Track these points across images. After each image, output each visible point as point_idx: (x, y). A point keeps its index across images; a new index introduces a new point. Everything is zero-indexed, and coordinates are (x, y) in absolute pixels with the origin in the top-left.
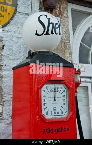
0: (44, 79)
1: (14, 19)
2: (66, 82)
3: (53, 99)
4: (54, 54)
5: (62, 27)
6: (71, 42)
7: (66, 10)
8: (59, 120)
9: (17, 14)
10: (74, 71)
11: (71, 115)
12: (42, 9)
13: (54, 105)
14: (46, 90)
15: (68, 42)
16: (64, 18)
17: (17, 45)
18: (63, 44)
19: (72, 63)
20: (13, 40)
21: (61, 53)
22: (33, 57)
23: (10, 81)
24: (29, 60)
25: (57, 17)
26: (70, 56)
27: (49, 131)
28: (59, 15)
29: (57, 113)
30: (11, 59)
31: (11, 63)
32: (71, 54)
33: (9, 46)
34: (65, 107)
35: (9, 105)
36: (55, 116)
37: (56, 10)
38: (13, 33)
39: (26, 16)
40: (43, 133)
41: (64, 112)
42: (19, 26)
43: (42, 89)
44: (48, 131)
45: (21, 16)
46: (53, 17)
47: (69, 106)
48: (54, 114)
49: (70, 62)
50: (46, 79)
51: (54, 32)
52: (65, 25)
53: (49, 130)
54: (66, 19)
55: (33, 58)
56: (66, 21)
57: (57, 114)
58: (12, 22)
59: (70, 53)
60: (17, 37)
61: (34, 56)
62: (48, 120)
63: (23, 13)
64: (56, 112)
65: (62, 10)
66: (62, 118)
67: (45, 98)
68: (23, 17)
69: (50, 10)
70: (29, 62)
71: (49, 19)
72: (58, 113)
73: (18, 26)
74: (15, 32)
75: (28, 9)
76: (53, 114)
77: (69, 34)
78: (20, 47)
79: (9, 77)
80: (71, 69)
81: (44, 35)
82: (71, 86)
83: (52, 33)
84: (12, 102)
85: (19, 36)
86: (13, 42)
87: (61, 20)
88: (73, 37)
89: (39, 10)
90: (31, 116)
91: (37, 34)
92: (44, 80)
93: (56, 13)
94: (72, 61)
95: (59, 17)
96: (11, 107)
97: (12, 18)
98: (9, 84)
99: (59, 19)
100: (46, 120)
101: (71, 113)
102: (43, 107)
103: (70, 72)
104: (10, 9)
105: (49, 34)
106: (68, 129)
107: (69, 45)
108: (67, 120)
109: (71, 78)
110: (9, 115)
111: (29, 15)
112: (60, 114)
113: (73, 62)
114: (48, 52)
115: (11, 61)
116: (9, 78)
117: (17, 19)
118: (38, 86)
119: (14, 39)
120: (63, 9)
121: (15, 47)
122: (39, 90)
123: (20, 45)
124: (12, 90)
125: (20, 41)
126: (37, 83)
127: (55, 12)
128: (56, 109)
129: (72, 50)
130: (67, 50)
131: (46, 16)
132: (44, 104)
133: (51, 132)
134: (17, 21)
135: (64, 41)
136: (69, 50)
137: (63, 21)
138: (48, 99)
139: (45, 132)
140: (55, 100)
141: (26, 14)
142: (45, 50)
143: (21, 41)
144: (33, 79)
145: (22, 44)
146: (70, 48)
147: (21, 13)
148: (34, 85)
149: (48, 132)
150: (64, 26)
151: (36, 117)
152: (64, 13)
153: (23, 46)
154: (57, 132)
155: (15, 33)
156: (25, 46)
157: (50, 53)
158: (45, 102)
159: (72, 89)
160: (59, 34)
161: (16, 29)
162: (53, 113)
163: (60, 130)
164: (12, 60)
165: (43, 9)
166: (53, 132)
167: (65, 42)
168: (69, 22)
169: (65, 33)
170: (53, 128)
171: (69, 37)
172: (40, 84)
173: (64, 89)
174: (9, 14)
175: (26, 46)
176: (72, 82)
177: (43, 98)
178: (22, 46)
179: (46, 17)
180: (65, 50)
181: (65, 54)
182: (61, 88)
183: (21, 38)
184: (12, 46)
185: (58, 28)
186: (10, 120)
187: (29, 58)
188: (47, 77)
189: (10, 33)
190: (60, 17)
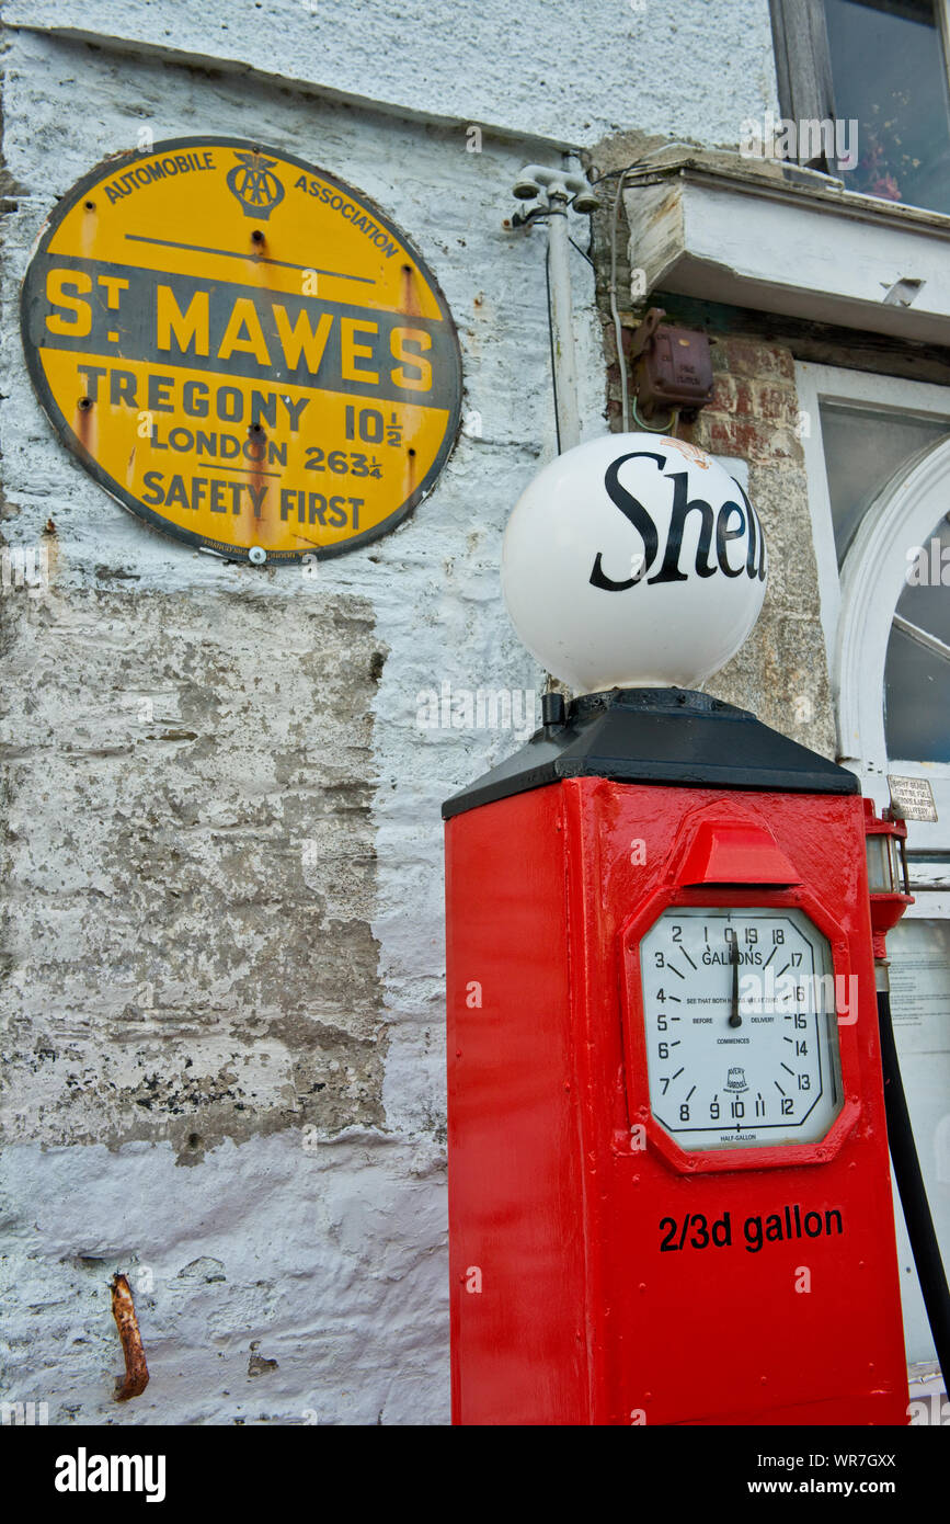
0: (656, 879)
1: (443, 486)
2: (808, 897)
3: (723, 1011)
4: (718, 705)
5: (765, 519)
6: (825, 616)
7: (784, 409)
8: (769, 1159)
9: (465, 450)
10: (859, 819)
11: (848, 1122)
12: (625, 413)
13: (734, 1055)
14: (672, 954)
15: (808, 616)
16: (773, 461)
17: (463, 648)
18: (772, 630)
19: (839, 759)
20: (439, 619)
21: (761, 697)
22: (577, 735)
23: (426, 889)
24: (550, 753)
25: (729, 454)
26: (820, 714)
27: (702, 1231)
28: (739, 442)
29: (750, 1109)
30: (430, 745)
31: (430, 771)
32: (829, 695)
33: (416, 660)
34: (808, 1065)
35: (420, 1044)
36: (738, 1128)
37: (716, 414)
38: (437, 577)
39: (522, 464)
40: (665, 1247)
41: (803, 1101)
42: (478, 526)
43: (649, 948)
44: (693, 1231)
45: (490, 462)
46: (704, 465)
47: (837, 1060)
48: (734, 1114)
49: (827, 753)
50: (669, 880)
51: (712, 561)
52: (784, 505)
53: (699, 1223)
54: (783, 468)
55: (578, 741)
56: (791, 481)
57: (750, 1118)
58: (431, 506)
59: (822, 693)
60: (468, 601)
61: (585, 722)
62: (696, 1156)
63: (503, 445)
64: (749, 1099)
65: (757, 410)
66: (789, 1146)
67: (669, 1008)
68: (502, 471)
69: (676, 416)
70: (553, 763)
71: (681, 480)
72: (760, 1108)
73: (471, 530)
74: (449, 568)
75: (532, 417)
76: (726, 1119)
77: (812, 567)
78: (486, 661)
79: (419, 861)
80: (841, 806)
81: (651, 581)
82: (845, 926)
83: (703, 570)
84: (442, 1028)
85: (481, 591)
86: (439, 632)
87: (751, 476)
88: (842, 582)
89: (606, 417)
90: (573, 1130)
91: (599, 579)
92: (656, 887)
93: (719, 433)
94: (838, 746)
95: (739, 455)
96: (438, 1064)
97: (431, 481)
98: (421, 906)
99: (740, 467)
100: (680, 1154)
101: (854, 1110)
102: (656, 1069)
103: (835, 826)
104: (418, 423)
105: (684, 577)
106: (833, 1217)
107: (814, 637)
108: (828, 1157)
109: (846, 870)
110: (425, 1117)
111: (537, 455)
112: (774, 1114)
113: (845, 754)
114: (679, 697)
115: (427, 755)
116: (418, 868)
117: (460, 483)
118: (619, 925)
119: (448, 611)
120: (762, 405)
121: (455, 668)
122: (627, 954)
123: (486, 652)
124: (443, 946)
125: (485, 626)
126: (611, 903)
127: (715, 427)
128: (742, 1084)
129: (836, 669)
130: (802, 672)
131: (661, 461)
132: (663, 1052)
133: (718, 1243)
134: (465, 495)
135: (780, 613)
136: (818, 674)
137: (769, 481)
138: (688, 1012)
139: (675, 1241)
140: (734, 1021)
141: (523, 450)
142: (660, 678)
143: (493, 625)
144: (585, 878)
145: (496, 643)
146: (823, 658)
147: (485, 448)
148: (592, 917)
149: (694, 1242)
150: (776, 511)
151: (612, 1135)
152: (774, 428)
153: (505, 656)
154: (759, 1237)
155: (448, 573)
156: (516, 653)
157: (691, 703)
158: (667, 1037)
159: (855, 940)
160: (752, 574)
161: (458, 544)
162: (725, 1110)
163: (778, 1226)
164: (432, 750)
165: (630, 411)
166: (728, 1240)
167: (785, 619)
168: (809, 489)
169: (784, 561)
170: (727, 1216)
171: (814, 588)
172: (631, 909)
173: (794, 942)
174: (412, 453)
175: (526, 655)
176: (851, 897)
177: (652, 1009)
178: (496, 658)
179: (661, 466)
180: (788, 674)
181: (787, 700)
182: (778, 938)
183: (491, 605)
184: (431, 659)
185: (740, 532)
186: (433, 1149)
187: (549, 740)
188: (674, 866)
189: (418, 578)
190: (746, 459)
